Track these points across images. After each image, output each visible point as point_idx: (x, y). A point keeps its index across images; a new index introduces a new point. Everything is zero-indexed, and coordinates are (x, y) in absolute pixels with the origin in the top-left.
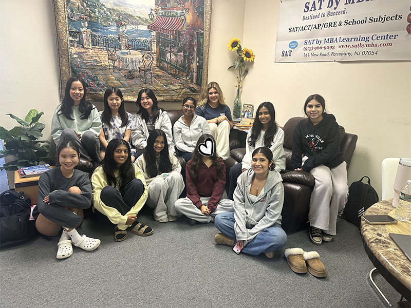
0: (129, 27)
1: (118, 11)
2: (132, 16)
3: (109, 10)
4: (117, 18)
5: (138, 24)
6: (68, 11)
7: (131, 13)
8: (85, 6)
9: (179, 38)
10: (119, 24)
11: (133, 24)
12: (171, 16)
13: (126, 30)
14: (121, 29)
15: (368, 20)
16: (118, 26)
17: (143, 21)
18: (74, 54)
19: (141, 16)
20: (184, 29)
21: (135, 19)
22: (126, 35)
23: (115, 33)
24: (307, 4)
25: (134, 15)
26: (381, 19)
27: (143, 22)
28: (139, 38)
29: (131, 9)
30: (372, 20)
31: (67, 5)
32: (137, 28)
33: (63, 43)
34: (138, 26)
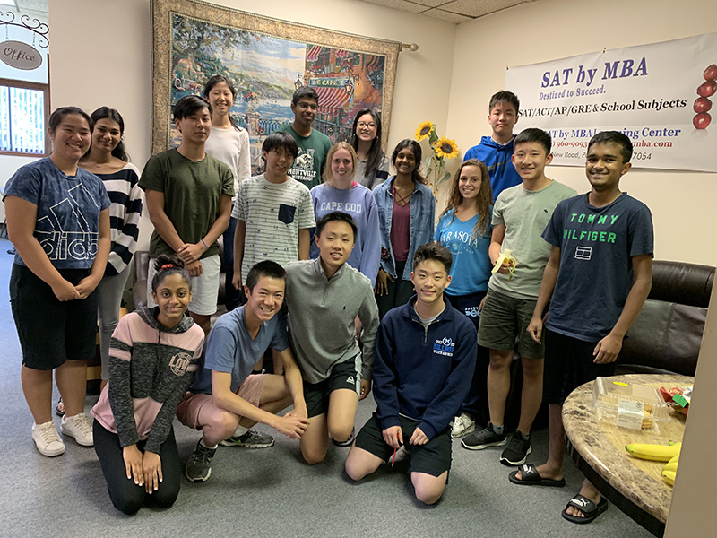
0: (262, 102)
1: (248, 77)
2: (267, 85)
3: (234, 75)
4: (245, 88)
5: (276, 97)
6: (173, 77)
7: (266, 81)
8: (199, 69)
9: (341, 119)
10: (248, 97)
11: (269, 97)
12: (329, 86)
13: (257, 106)
14: (249, 105)
15: (636, 105)
16: (246, 100)
17: (285, 92)
18: (176, 139)
19: (283, 86)
20: (351, 106)
21: (273, 89)
22: (257, 113)
23: (242, 110)
24: (547, 75)
25: (271, 84)
26: (655, 105)
27: (284, 95)
28: (277, 119)
29: (268, 75)
30: (642, 105)
31: (173, 68)
32: (274, 103)
33: (161, 123)
34: (277, 100)
